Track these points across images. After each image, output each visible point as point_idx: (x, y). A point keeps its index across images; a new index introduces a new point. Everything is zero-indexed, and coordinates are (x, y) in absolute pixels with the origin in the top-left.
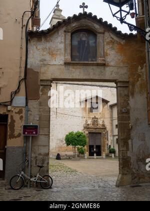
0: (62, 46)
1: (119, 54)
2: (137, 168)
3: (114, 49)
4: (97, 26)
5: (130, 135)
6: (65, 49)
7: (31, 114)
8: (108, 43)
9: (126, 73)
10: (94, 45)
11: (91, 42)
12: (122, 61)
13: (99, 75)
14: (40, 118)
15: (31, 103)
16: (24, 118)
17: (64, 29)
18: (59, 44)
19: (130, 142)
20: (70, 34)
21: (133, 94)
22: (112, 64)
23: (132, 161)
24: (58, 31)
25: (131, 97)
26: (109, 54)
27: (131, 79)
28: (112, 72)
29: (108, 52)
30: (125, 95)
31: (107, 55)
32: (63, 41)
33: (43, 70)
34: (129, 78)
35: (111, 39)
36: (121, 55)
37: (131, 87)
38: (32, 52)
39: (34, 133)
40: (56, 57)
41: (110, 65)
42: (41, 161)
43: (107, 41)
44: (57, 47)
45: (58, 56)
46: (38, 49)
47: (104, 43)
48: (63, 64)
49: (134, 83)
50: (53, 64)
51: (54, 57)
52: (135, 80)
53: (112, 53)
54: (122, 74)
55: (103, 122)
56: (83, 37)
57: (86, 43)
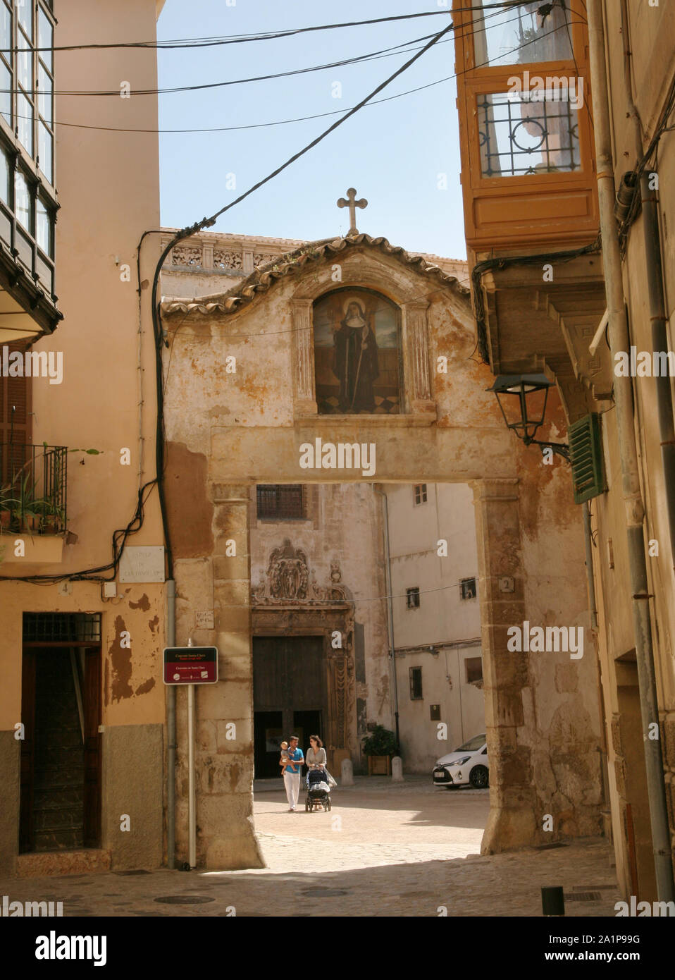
0: (283, 358)
1: (482, 383)
2: (551, 785)
3: (464, 365)
4: (404, 280)
5: (526, 670)
6: (296, 369)
7: (185, 609)
8: (444, 345)
9: (508, 453)
10: (390, 345)
11: (383, 334)
12: (493, 408)
13: (417, 461)
14: (216, 620)
15: (184, 567)
16: (160, 624)
17: (289, 291)
18: (270, 349)
19: (525, 694)
20: (308, 312)
21: (532, 526)
22: (459, 419)
23: (533, 763)
24: (268, 300)
25: (525, 537)
26: (449, 385)
27: (527, 473)
28: (462, 447)
29: (446, 376)
30: (507, 532)
31: (442, 389)
32: (287, 338)
33: (220, 446)
34: (520, 469)
35: (455, 329)
37: (525, 501)
38: (177, 379)
39: (204, 674)
40: (265, 399)
41: (455, 425)
42: (228, 774)
43: (441, 334)
44: (266, 360)
45: (272, 397)
46: (200, 368)
47: (428, 345)
48: (289, 425)
49: (537, 485)
50: (253, 425)
51: (256, 397)
52: (539, 477)
53: (460, 380)
54: (494, 456)
55: (336, 576)
56: (352, 317)
57: (364, 338)
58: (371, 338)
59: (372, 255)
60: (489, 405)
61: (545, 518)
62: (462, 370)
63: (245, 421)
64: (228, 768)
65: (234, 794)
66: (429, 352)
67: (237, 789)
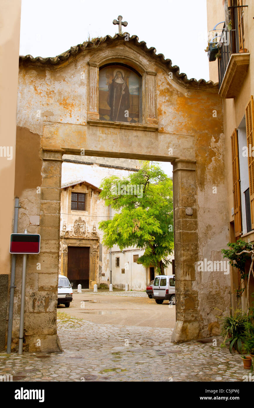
0: (83, 91)
1: (180, 113)
2: (207, 309)
3: (172, 104)
4: (144, 61)
5: (197, 253)
6: (89, 98)
7: (24, 214)
8: (163, 93)
9: (192, 148)
10: (136, 93)
11: (133, 88)
12: (185, 126)
14: (42, 221)
17: (87, 59)
18: (77, 85)
20: (97, 70)
21: (202, 184)
22: (170, 129)
23: (199, 299)
24: (76, 61)
25: (199, 189)
26: (165, 113)
27: (200, 158)
28: (170, 143)
29: (163, 108)
31: (161, 114)
32: (86, 82)
33: (48, 131)
34: (197, 156)
35: (168, 87)
36: (184, 116)
37: (199, 172)
40: (72, 110)
41: (167, 132)
42: (43, 302)
43: (161, 88)
44: (74, 91)
45: (76, 109)
46: (39, 91)
47: (155, 93)
48: (84, 124)
49: (205, 164)
50: (66, 123)
51: (68, 109)
52: (206, 161)
53: (170, 111)
54: (185, 149)
55: (95, 229)
56: (118, 78)
57: (123, 89)
58: (127, 89)
59: (129, 46)
60: (183, 124)
61: (208, 180)
62: (171, 106)
63: (61, 120)
64: (44, 299)
65: (46, 312)
66: (156, 96)
67: (48, 310)
